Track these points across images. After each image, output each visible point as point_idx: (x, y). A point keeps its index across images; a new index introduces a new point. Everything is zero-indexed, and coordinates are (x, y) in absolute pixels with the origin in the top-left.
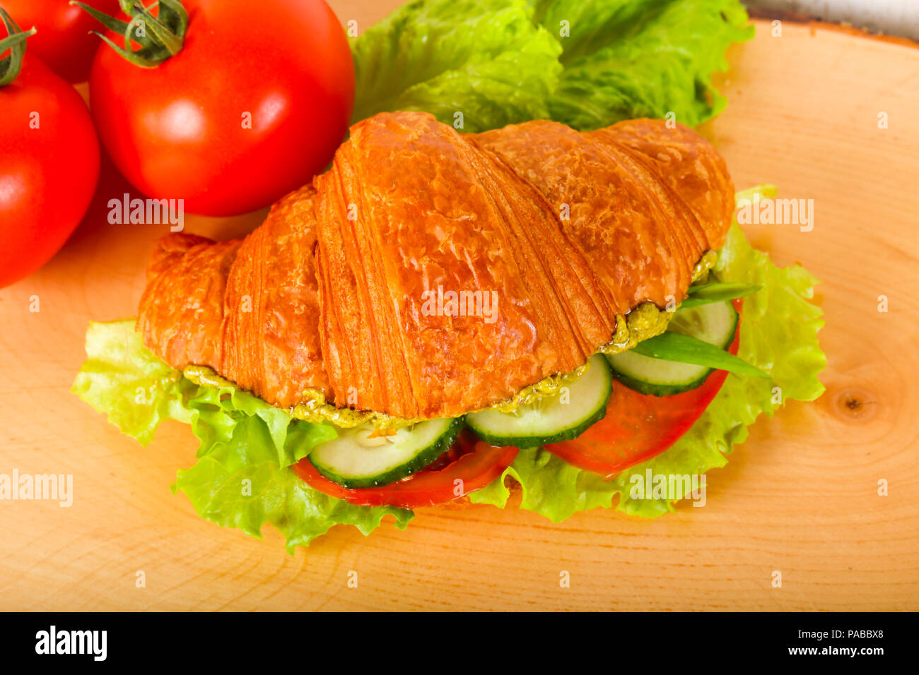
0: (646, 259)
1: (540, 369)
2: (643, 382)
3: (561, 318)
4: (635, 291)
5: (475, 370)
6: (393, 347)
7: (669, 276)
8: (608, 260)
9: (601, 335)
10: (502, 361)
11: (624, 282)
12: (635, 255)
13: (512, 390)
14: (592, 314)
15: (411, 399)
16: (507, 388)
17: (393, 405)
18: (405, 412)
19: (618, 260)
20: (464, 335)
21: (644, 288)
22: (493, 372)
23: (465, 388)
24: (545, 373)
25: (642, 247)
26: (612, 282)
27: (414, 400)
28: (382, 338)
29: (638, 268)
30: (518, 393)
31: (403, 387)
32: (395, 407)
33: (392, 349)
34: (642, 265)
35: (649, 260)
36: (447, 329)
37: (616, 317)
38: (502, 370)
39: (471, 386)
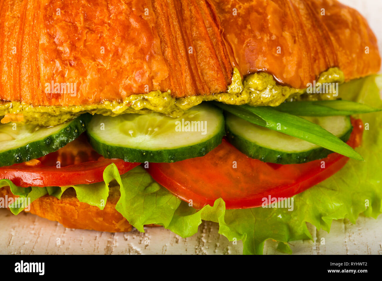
0: (271, 35)
1: (151, 79)
2: (250, 143)
3: (179, 44)
4: (257, 58)
5: (93, 63)
6: (34, 36)
7: (290, 58)
8: (237, 24)
9: (217, 80)
10: (119, 62)
11: (247, 46)
12: (263, 29)
13: (124, 93)
14: (212, 58)
15: (39, 85)
16: (120, 91)
17: (24, 89)
18: (33, 98)
19: (246, 27)
20: (92, 33)
21: (266, 59)
22: (110, 70)
23: (84, 80)
24: (155, 84)
25: (269, 25)
26: (236, 41)
27: (40, 84)
28: (27, 30)
29: (262, 39)
30: (129, 96)
31: (34, 72)
32: (26, 93)
33: (32, 38)
34: (266, 39)
35: (274, 37)
36: (78, 25)
37: (233, 70)
38: (118, 72)
39: (89, 77)
